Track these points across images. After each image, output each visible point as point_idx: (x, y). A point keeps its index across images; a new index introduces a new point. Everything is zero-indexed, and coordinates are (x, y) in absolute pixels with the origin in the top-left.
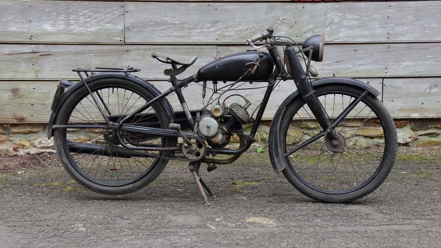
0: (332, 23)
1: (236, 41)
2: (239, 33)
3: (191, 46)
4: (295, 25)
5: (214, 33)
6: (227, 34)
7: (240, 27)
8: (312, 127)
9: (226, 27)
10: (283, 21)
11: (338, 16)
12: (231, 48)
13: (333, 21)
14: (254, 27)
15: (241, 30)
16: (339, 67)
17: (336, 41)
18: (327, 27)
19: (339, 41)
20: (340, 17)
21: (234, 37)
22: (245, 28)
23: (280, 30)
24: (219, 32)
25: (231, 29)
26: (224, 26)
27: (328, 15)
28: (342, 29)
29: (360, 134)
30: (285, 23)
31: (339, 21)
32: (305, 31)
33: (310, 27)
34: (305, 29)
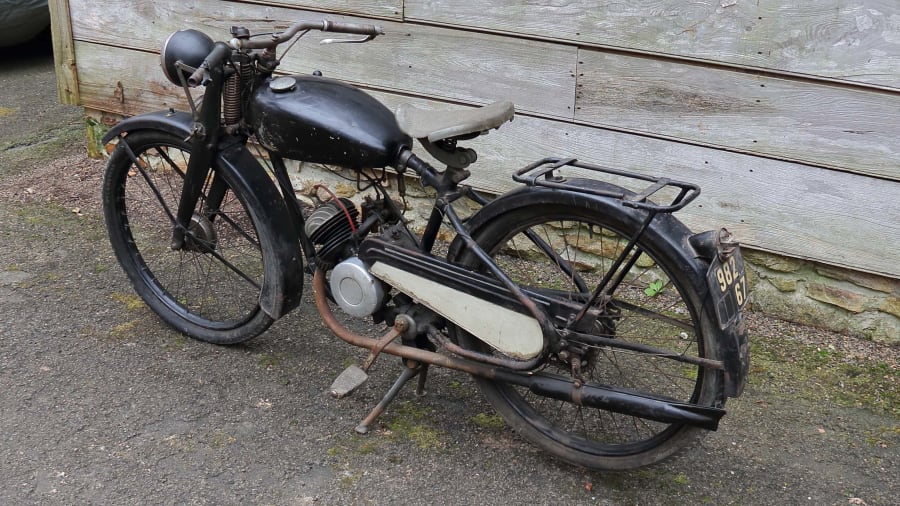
0: (853, 32)
1: (617, 44)
2: (626, 24)
3: (524, 41)
4: (759, 24)
5: (571, 19)
6: (599, 24)
7: (630, 12)
8: (776, 267)
9: (600, 8)
10: (728, 9)
11: (870, 15)
12: (607, 56)
13: (856, 28)
14: (660, 15)
15: (631, 19)
16: (856, 145)
17: (854, 80)
18: (839, 40)
19: (863, 81)
20: (876, 20)
21: (615, 34)
22: (641, 14)
23: (720, 31)
24: (584, 17)
25: (609, 13)
26: (596, 5)
27: (845, 12)
28: (876, 52)
29: (889, 310)
30: (734, 16)
31: (870, 29)
32: (780, 42)
33: (796, 33)
34: (781, 38)
